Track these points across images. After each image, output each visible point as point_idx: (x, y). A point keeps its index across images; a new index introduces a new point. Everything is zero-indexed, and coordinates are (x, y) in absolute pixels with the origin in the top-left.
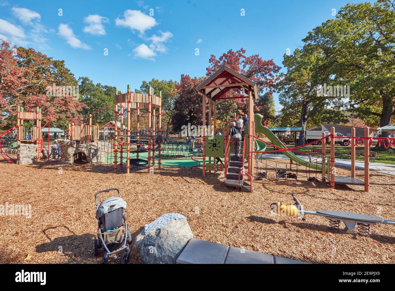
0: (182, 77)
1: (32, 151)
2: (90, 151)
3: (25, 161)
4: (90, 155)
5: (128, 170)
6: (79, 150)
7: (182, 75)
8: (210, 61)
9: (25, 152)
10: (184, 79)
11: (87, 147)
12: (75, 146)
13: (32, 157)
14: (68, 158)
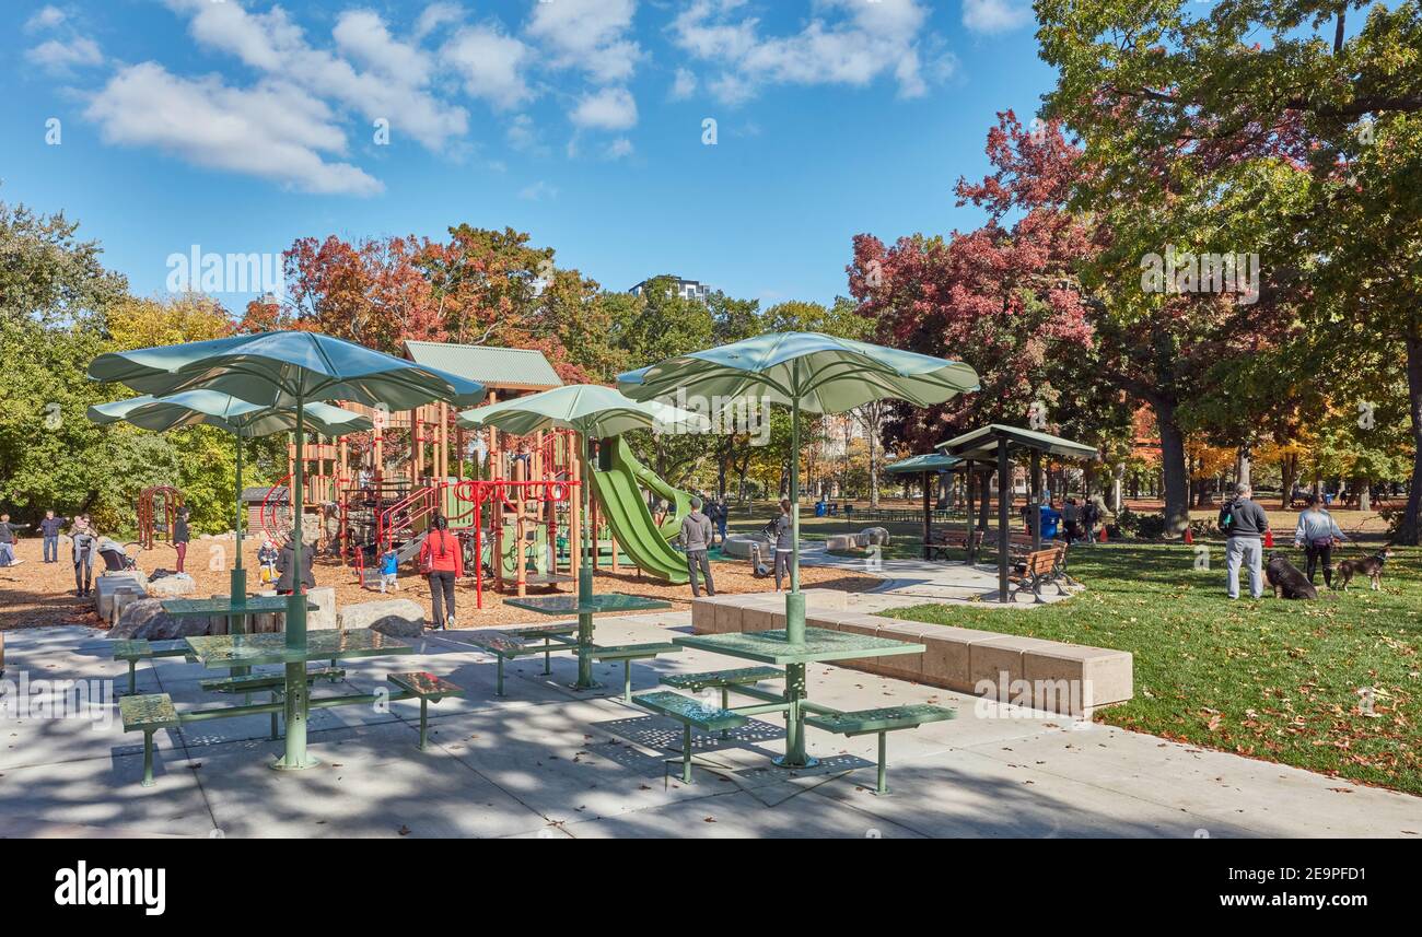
1: (312, 527)
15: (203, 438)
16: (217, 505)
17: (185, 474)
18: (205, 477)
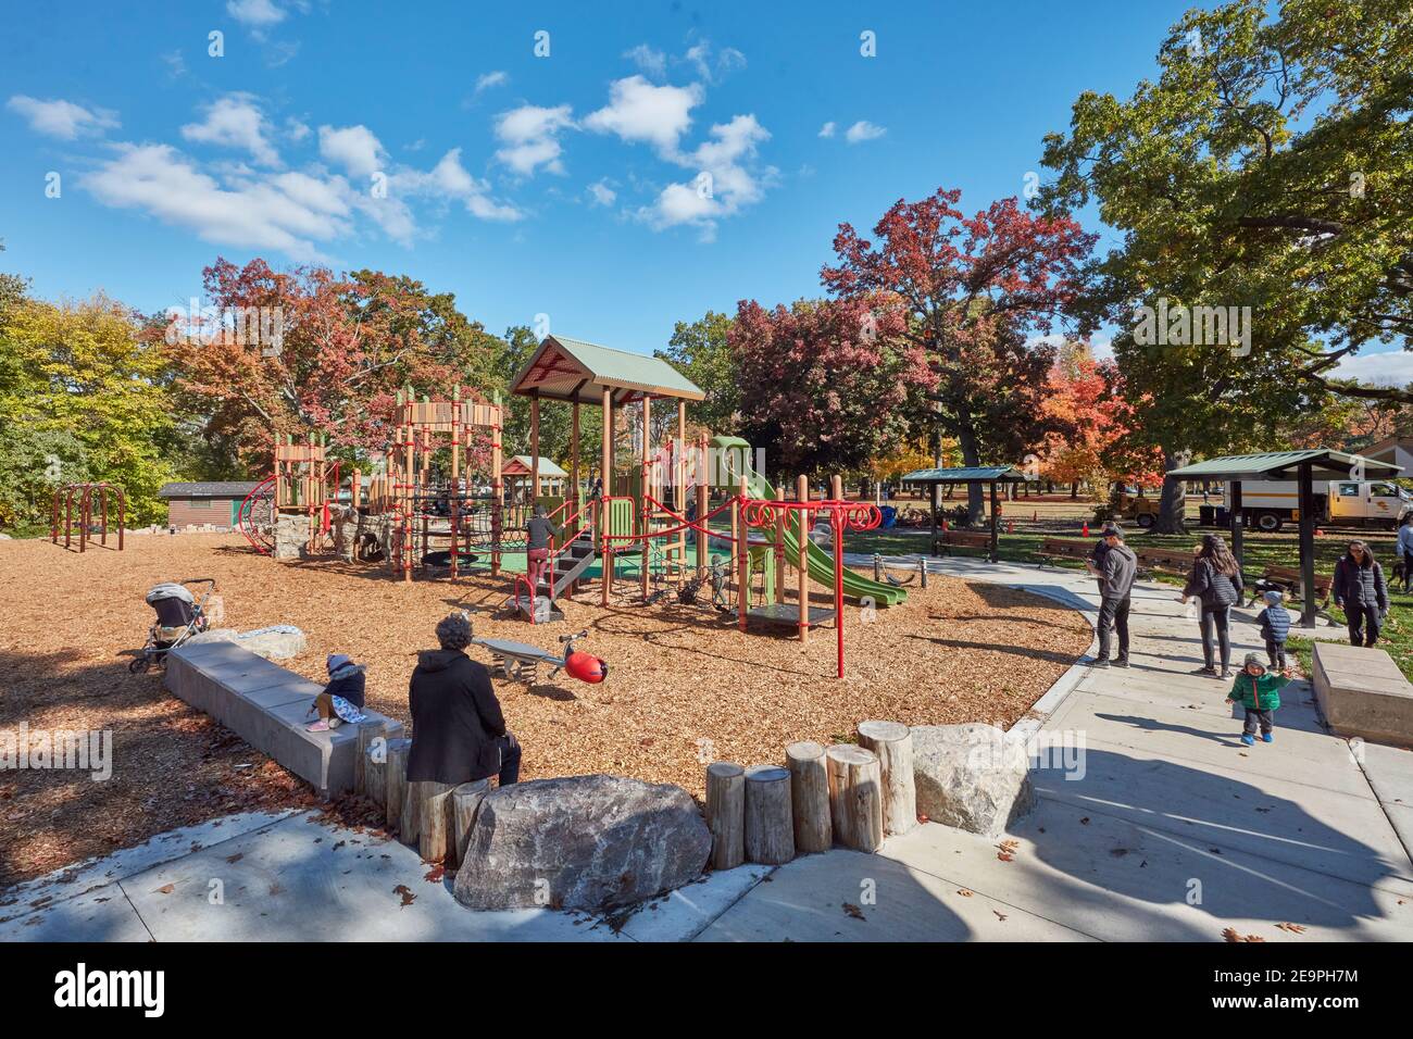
0: (740, 308)
1: (300, 530)
2: (385, 532)
3: (286, 552)
4: (386, 542)
5: (408, 573)
6: (365, 529)
7: (742, 304)
8: (838, 244)
9: (286, 532)
10: (748, 312)
11: (379, 524)
12: (356, 519)
13: (300, 544)
14: (344, 547)
15: (115, 435)
16: (128, 499)
17: (93, 470)
18: (115, 472)
